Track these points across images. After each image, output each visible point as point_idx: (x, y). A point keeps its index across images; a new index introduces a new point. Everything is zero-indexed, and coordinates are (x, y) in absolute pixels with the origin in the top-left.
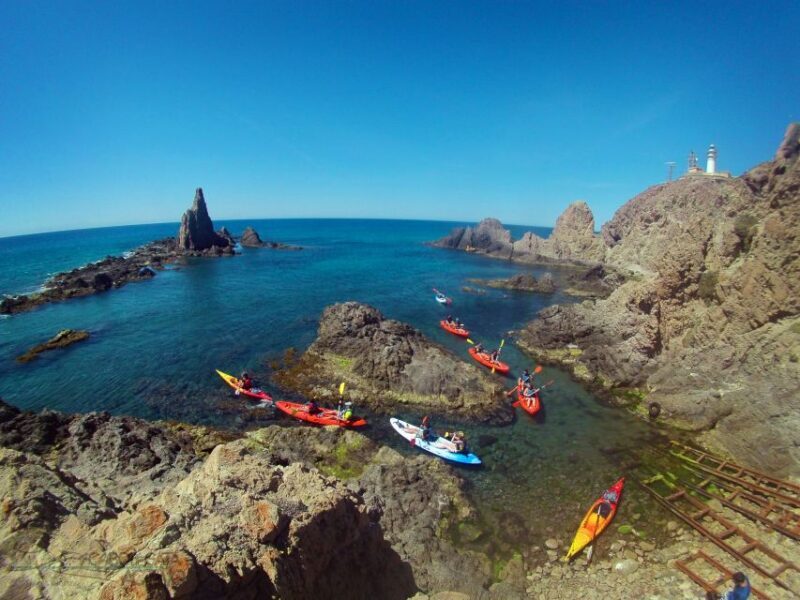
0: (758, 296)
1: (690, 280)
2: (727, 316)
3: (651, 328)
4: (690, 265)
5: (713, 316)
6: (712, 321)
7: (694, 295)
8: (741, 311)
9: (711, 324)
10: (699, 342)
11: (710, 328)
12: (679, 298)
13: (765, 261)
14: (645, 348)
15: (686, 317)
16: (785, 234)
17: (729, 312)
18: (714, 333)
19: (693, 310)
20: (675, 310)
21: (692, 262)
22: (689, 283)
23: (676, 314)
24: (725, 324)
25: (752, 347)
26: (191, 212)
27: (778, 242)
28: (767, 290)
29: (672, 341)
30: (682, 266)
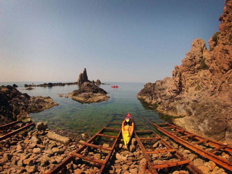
0: (223, 59)
1: (196, 62)
2: (211, 72)
3: (177, 82)
4: (195, 57)
5: (206, 74)
6: (205, 76)
7: (199, 69)
8: (217, 68)
9: (205, 78)
10: (201, 87)
11: (205, 79)
12: (192, 71)
13: (222, 42)
14: (174, 90)
15: (197, 79)
16: (226, 26)
17: (212, 70)
18: (207, 81)
19: (199, 75)
20: (191, 76)
21: (195, 55)
22: (195, 64)
23: (191, 77)
24: (212, 76)
25: (224, 82)
26: (82, 74)
27: (225, 32)
28: (227, 55)
29: (190, 89)
30: (191, 57)
